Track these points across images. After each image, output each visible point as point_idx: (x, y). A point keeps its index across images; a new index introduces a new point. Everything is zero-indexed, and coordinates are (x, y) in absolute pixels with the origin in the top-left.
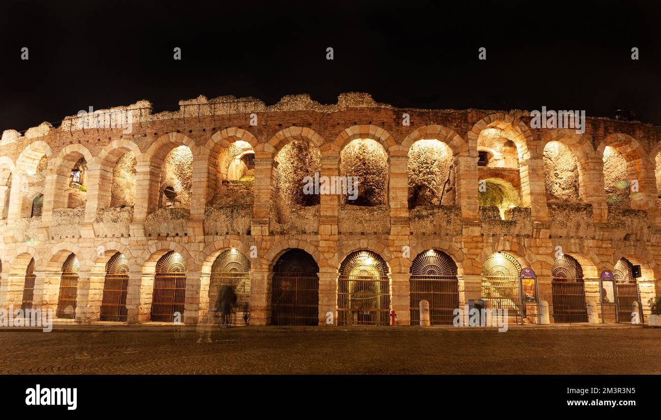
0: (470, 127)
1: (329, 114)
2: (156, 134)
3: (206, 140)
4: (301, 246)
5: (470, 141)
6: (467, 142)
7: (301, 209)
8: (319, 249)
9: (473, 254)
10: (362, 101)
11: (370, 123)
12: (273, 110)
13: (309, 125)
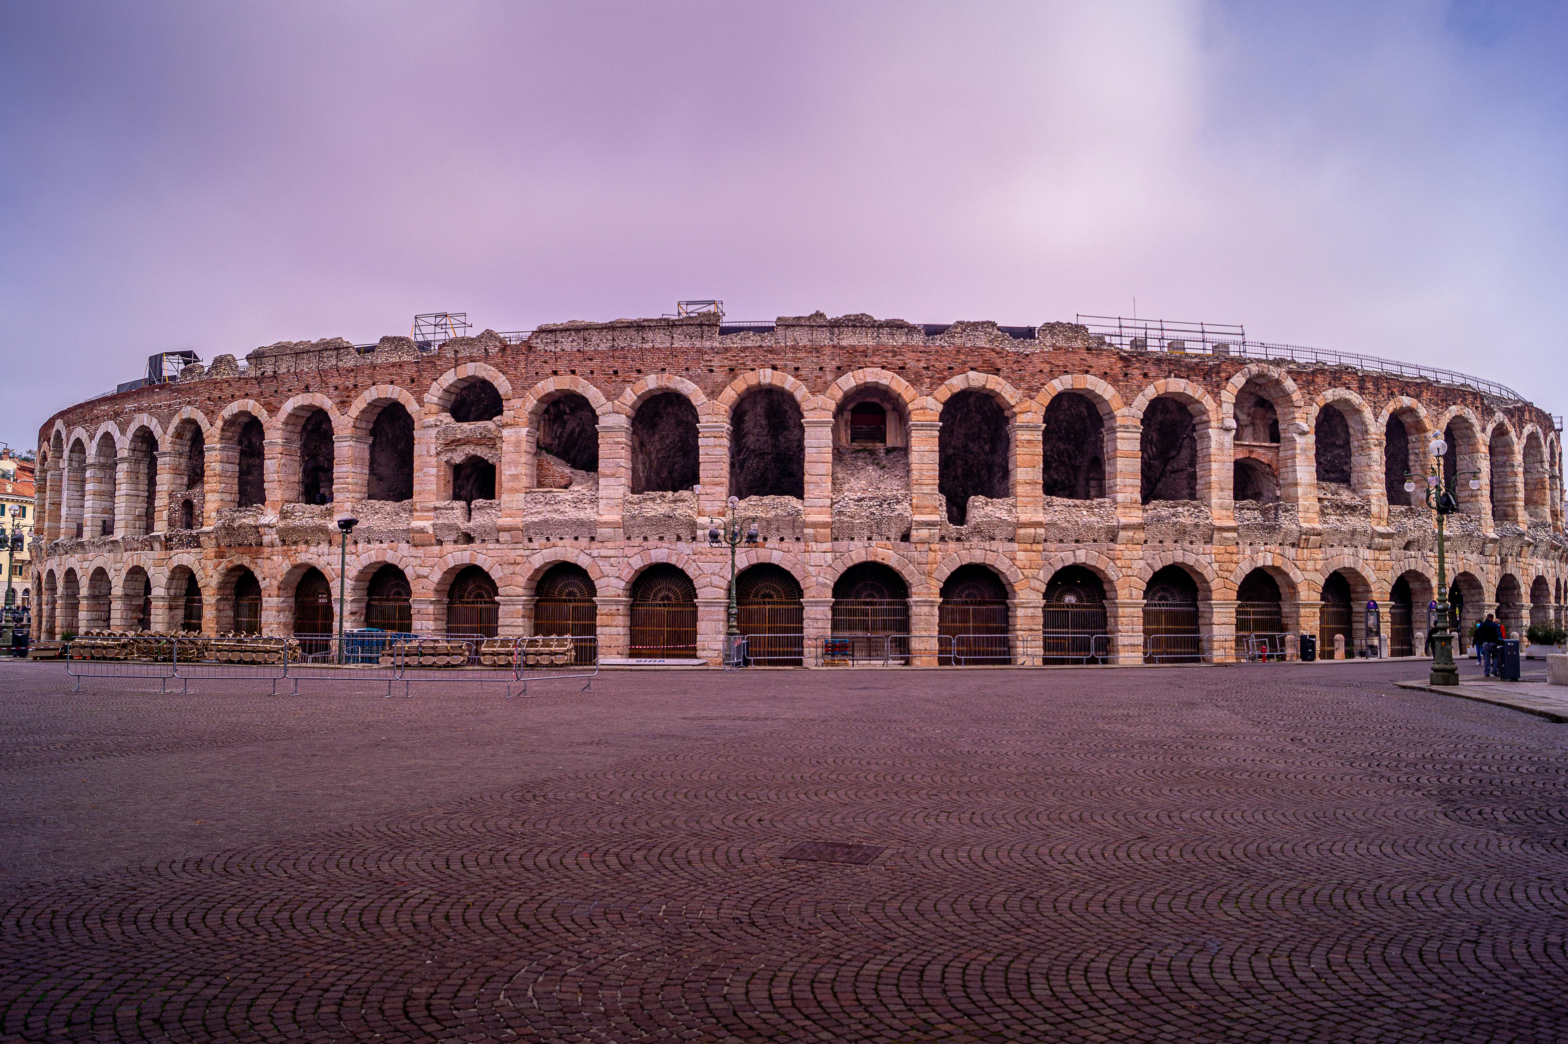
0: (1224, 383)
1: (1027, 355)
2: (732, 370)
3: (827, 385)
4: (990, 559)
5: (1224, 405)
6: (1220, 405)
7: (987, 504)
8: (1018, 563)
9: (1227, 571)
10: (1076, 338)
11: (1087, 372)
12: (938, 343)
13: (997, 371)
